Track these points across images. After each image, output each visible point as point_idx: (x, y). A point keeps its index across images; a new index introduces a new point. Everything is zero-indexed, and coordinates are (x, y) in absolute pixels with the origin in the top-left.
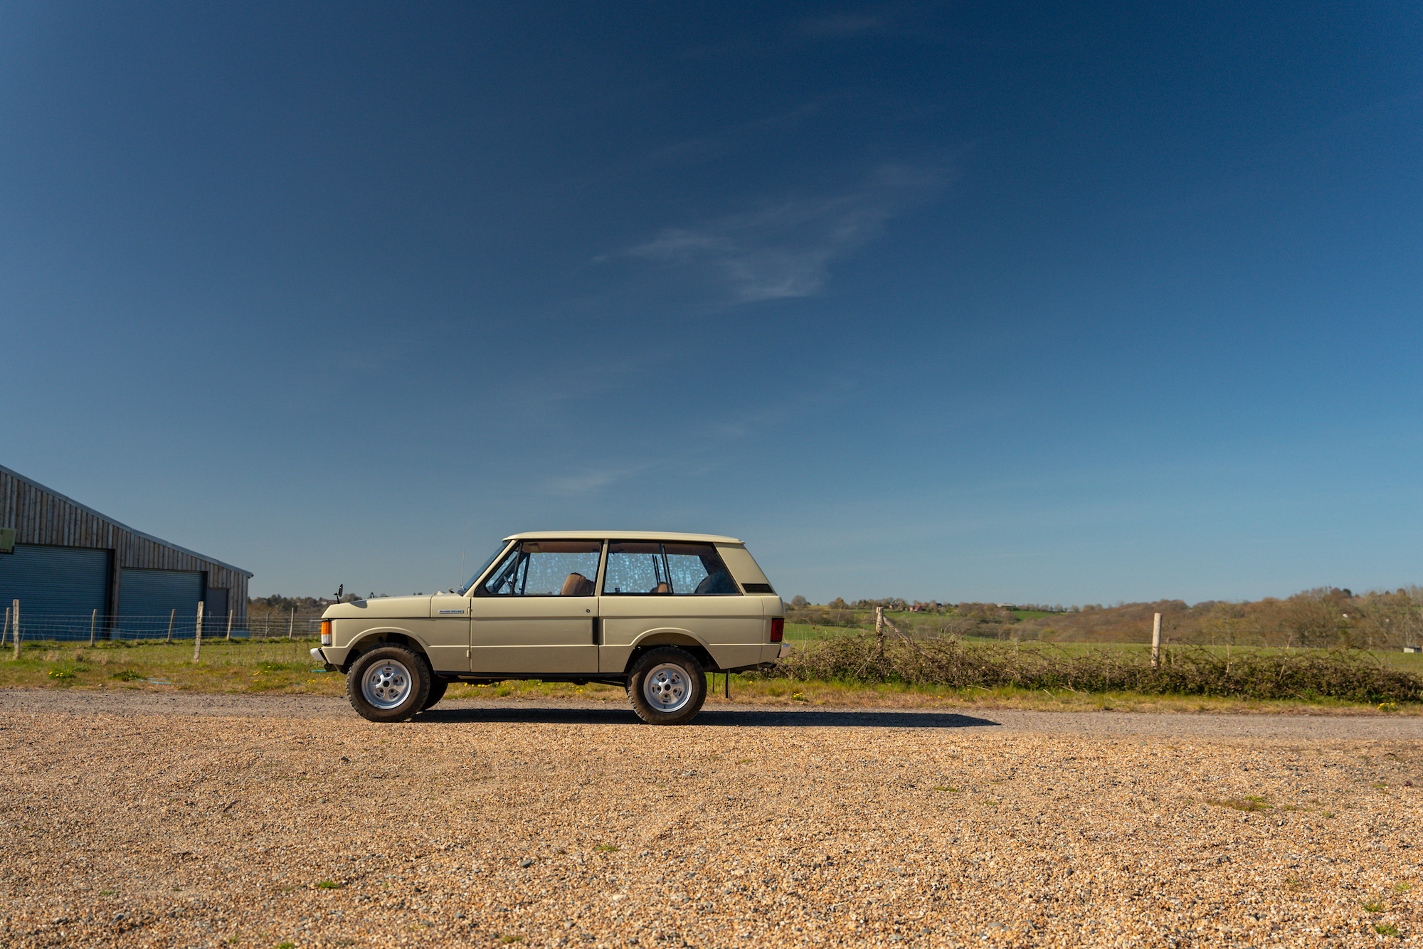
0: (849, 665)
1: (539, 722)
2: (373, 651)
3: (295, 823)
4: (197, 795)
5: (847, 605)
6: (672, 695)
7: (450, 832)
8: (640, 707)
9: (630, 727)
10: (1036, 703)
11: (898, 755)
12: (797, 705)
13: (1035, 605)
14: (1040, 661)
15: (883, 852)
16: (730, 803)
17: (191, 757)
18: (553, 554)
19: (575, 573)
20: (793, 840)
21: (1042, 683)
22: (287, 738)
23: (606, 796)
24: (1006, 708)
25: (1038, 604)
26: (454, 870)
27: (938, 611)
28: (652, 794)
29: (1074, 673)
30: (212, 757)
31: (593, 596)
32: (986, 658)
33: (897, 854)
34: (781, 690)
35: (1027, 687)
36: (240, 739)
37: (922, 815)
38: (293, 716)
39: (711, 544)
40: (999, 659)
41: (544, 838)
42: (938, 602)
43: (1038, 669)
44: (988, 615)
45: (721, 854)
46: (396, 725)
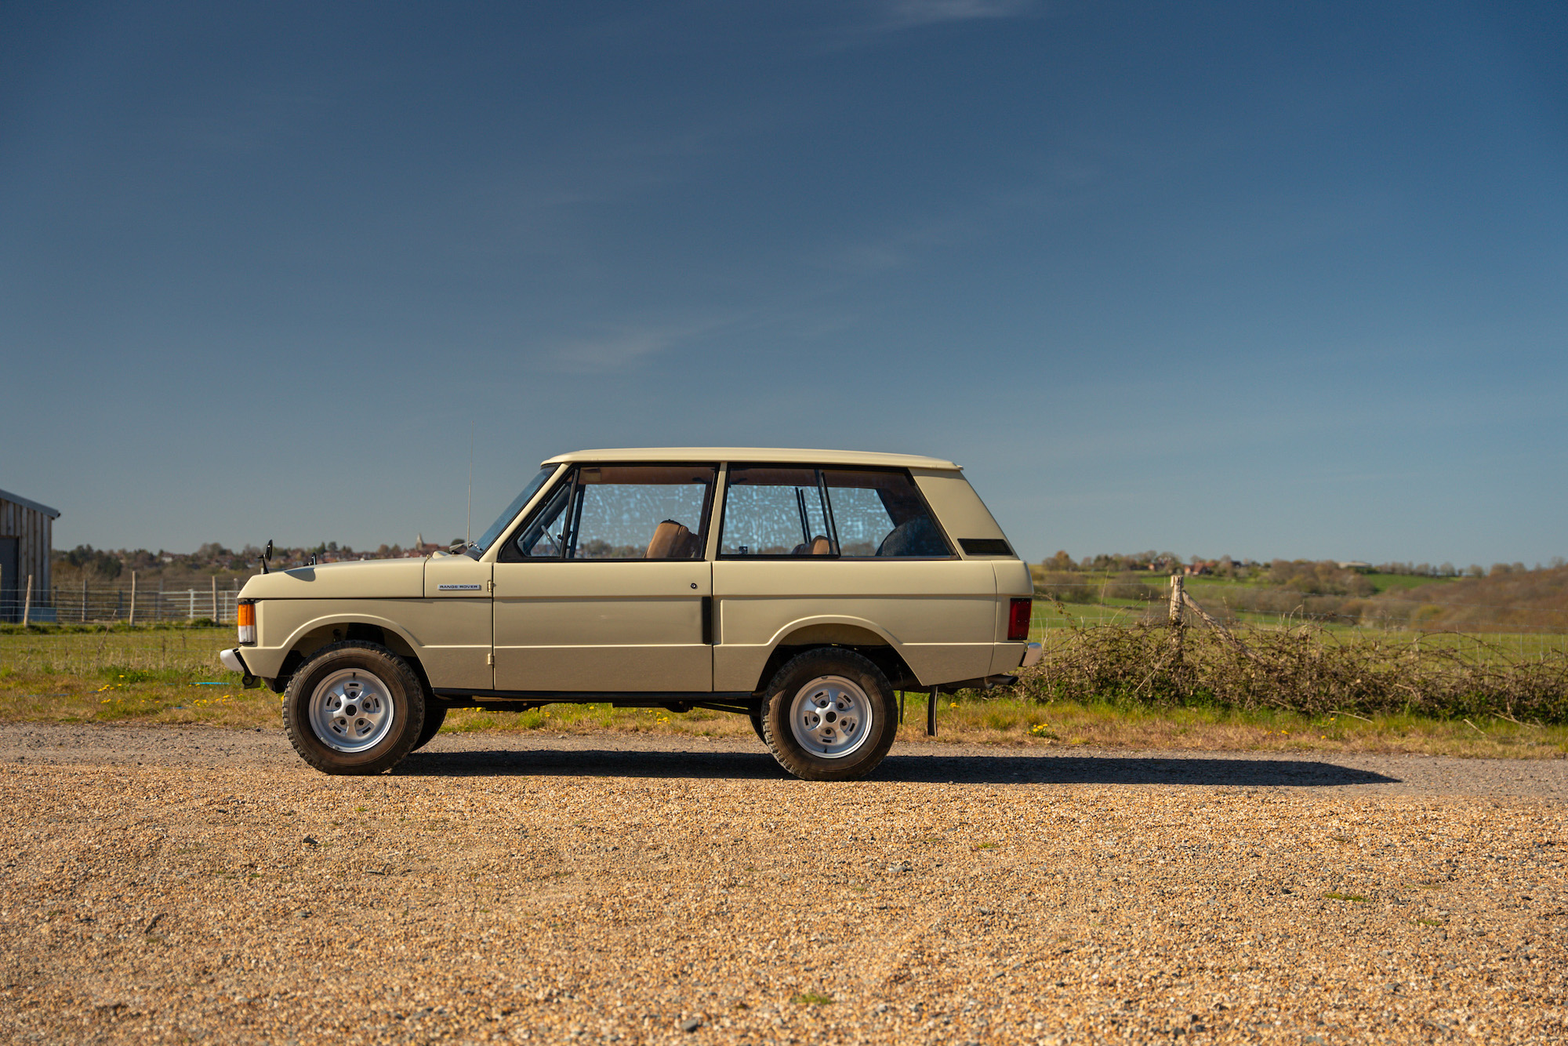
0: (1124, 676)
1: (612, 775)
2: (327, 655)
3: (275, 953)
4: (88, 903)
5: (1075, 565)
6: (838, 730)
7: (539, 969)
8: (784, 749)
9: (771, 783)
10: (1455, 742)
11: (1245, 837)
12: (1041, 745)
13: (1407, 565)
14: (1457, 671)
15: (1280, 1009)
16: (987, 919)
17: (49, 837)
18: (632, 488)
19: (669, 521)
20: (1119, 985)
21: (1461, 707)
22: (196, 803)
23: (773, 907)
24: (1402, 751)
25: (1411, 564)
26: (573, 1035)
27: (1235, 575)
28: (850, 903)
29: (1517, 691)
30: (85, 837)
31: (704, 561)
32: (1362, 665)
33: (1306, 1011)
34: (1009, 719)
35: (1433, 715)
36: (118, 803)
37: (1321, 943)
38: (189, 764)
39: (905, 471)
40: (1386, 667)
41: (699, 980)
42: (1235, 559)
43: (1453, 683)
44: (1323, 582)
45: (1008, 1011)
46: (371, 780)
